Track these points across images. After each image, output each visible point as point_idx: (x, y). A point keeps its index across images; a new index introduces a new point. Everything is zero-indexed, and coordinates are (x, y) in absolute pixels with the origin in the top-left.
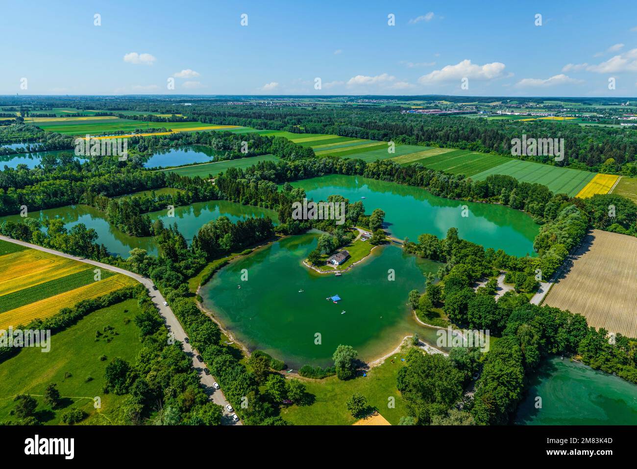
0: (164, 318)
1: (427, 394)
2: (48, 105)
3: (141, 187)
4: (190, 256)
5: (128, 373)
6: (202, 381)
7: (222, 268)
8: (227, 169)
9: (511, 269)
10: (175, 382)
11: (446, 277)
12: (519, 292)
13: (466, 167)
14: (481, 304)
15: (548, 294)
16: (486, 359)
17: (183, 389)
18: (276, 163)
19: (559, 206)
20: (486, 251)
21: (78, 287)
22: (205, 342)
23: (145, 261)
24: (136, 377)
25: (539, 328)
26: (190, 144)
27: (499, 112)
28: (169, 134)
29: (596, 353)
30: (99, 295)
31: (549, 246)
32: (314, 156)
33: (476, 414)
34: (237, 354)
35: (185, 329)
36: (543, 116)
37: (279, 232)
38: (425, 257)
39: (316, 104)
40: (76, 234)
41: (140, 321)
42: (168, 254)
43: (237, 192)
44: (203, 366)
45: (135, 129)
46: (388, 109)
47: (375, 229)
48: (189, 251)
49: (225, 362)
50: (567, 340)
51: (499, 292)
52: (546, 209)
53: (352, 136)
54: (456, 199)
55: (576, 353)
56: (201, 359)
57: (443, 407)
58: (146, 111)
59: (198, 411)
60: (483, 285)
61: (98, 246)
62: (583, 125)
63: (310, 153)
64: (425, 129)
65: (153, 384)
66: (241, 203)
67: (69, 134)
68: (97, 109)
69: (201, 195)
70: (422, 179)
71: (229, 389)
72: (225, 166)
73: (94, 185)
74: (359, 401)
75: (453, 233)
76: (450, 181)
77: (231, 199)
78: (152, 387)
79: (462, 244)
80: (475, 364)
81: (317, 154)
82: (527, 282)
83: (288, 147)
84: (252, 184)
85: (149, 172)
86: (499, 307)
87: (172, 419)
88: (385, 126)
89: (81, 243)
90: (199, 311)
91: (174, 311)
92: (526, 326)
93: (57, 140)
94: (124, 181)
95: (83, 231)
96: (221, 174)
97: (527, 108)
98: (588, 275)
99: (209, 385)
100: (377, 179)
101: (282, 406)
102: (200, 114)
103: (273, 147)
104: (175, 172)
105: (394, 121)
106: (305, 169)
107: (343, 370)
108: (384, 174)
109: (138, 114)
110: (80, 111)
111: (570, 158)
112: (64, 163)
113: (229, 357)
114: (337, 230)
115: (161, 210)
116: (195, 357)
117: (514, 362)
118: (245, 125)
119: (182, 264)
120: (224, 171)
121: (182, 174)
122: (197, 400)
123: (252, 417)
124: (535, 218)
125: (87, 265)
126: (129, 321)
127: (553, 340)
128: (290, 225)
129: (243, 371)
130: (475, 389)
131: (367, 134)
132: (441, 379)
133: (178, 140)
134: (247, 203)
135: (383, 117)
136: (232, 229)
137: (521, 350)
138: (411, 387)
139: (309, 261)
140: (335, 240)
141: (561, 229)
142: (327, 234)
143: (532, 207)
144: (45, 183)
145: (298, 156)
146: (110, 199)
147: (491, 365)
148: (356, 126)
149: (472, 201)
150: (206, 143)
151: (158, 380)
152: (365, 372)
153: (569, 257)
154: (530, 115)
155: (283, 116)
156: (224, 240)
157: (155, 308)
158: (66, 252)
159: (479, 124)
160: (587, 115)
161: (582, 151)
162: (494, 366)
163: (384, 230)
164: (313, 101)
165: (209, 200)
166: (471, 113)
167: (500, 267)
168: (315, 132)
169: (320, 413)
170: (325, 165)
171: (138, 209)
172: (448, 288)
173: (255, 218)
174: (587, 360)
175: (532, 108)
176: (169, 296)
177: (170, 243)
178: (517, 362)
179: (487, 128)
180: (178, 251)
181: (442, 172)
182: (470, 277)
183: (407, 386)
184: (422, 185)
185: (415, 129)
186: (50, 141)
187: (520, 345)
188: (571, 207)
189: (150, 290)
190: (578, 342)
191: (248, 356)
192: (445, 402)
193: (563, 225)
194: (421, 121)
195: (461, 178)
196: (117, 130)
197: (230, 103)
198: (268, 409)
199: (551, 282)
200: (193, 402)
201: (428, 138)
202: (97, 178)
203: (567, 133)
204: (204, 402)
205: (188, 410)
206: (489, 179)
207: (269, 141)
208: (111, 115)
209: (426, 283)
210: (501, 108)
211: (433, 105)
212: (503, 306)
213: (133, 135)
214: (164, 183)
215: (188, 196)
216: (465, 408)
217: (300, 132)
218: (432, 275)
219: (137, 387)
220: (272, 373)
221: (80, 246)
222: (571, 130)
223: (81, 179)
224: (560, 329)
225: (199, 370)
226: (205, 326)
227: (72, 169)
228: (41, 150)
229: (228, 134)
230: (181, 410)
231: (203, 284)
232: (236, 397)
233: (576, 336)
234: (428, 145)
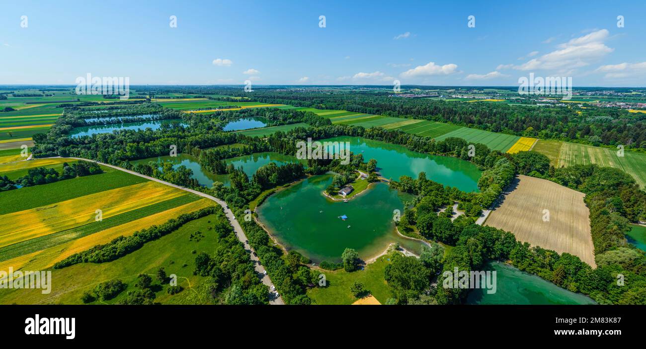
0: (233, 227)
1: (405, 284)
2: (166, 91)
3: (221, 142)
4: (250, 187)
5: (209, 262)
6: (256, 269)
7: (271, 196)
8: (275, 132)
9: (462, 200)
10: (239, 269)
11: (418, 205)
12: (468, 216)
13: (431, 132)
14: (442, 223)
15: (488, 217)
16: (446, 261)
17: (244, 273)
18: (307, 129)
19: (495, 158)
20: (445, 188)
21: (180, 205)
22: (259, 244)
23: (222, 190)
24: (214, 265)
25: (482, 241)
26: (252, 116)
27: (454, 96)
28: (240, 109)
29: (522, 259)
30: (193, 211)
31: (488, 185)
32: (331, 124)
33: (438, 298)
34: (279, 252)
35: (246, 235)
36: (483, 99)
37: (308, 173)
38: (404, 191)
39: (333, 91)
40: (180, 172)
41: (218, 229)
42: (237, 186)
43: (282, 147)
44: (257, 259)
45: (218, 106)
46: (379, 94)
47: (371, 172)
48: (250, 184)
49: (271, 257)
50: (502, 250)
51: (454, 216)
52: (486, 161)
53: (356, 112)
54: (425, 153)
55: (508, 259)
56: (256, 255)
57: (416, 292)
58: (225, 95)
59: (253, 289)
60: (443, 210)
61: (193, 180)
62: (511, 105)
63: (329, 122)
64: (404, 107)
65: (225, 270)
66: (283, 154)
67: (178, 109)
68: (196, 94)
69: (258, 148)
70: (402, 140)
71: (273, 275)
72: (274, 130)
73: (192, 141)
74: (359, 287)
75: (422, 176)
76: (421, 141)
77: (277, 151)
78: (224, 272)
79: (429, 183)
80: (437, 264)
81: (333, 123)
82: (473, 209)
83: (314, 118)
84: (291, 142)
85: (226, 133)
86: (454, 226)
87: (236, 293)
88: (378, 105)
89: (183, 178)
90: (255, 223)
91: (239, 223)
92: (473, 239)
93: (170, 113)
94: (210, 139)
95: (184, 170)
96: (271, 135)
97: (472, 93)
98: (516, 205)
99: (261, 272)
100: (372, 139)
101: (307, 288)
102: (259, 97)
103: (305, 118)
104: (243, 134)
105: (383, 102)
106: (325, 132)
107: (348, 265)
108: (377, 136)
109: (220, 97)
110: (185, 95)
111: (502, 127)
112: (174, 127)
113: (274, 254)
114: (345, 172)
115: (233, 157)
116: (252, 253)
117: (465, 263)
118: (287, 104)
119: (246, 192)
120: (274, 133)
121: (247, 135)
122: (253, 282)
123: (288, 294)
124: (478, 167)
125: (186, 192)
126: (211, 228)
127: (491, 250)
128: (315, 168)
129: (283, 264)
130: (438, 281)
131: (366, 110)
132: (414, 273)
133: (245, 113)
134: (287, 153)
135: (377, 99)
136: (278, 170)
137: (469, 256)
138: (394, 279)
139: (327, 192)
140: (344, 178)
141: (497, 174)
142: (339, 175)
143: (477, 159)
144: (162, 139)
145: (321, 124)
146: (202, 150)
147: (449, 265)
148: (358, 104)
149: (435, 154)
150: (262, 116)
151: (228, 267)
152: (363, 267)
153: (502, 193)
154: (474, 98)
155: (312, 98)
156: (272, 177)
157: (228, 220)
158: (173, 183)
159: (440, 104)
160: (514, 98)
161: (510, 122)
162: (451, 266)
163: (377, 173)
164: (331, 89)
165: (263, 151)
166: (434, 97)
167: (455, 199)
168: (332, 108)
169: (333, 293)
170: (338, 130)
171: (218, 156)
172: (419, 212)
173: (292, 163)
174: (515, 264)
175: (475, 93)
176: (236, 213)
177: (238, 178)
178: (467, 263)
179: (446, 106)
180: (243, 184)
181: (415, 135)
182: (434, 205)
183: (391, 277)
184: (402, 143)
185: (397, 107)
186: (166, 114)
187: (469, 252)
188: (503, 159)
189: (225, 209)
190: (509, 251)
191: (286, 254)
192: (417, 289)
193: (498, 172)
194: (401, 102)
195: (428, 139)
196: (207, 107)
197: (278, 90)
198: (298, 289)
199: (490, 209)
200: (250, 282)
201: (406, 113)
202: (194, 136)
203: (500, 110)
204: (256, 284)
205: (247, 288)
206: (447, 140)
207: (303, 114)
208: (204, 97)
209: (404, 208)
210: (455, 93)
211: (409, 91)
212: (456, 225)
213: (217, 110)
214: (235, 140)
215: (250, 149)
216: (431, 294)
217: (322, 108)
218: (409, 203)
219: (215, 272)
220: (301, 265)
221: (182, 180)
222: (502, 108)
223: (184, 137)
224: (497, 242)
225: (255, 262)
226: (259, 233)
227: (179, 131)
228: (161, 119)
229: (276, 110)
230: (242, 287)
231: (258, 206)
232: (278, 280)
233: (508, 248)
234: (406, 117)
